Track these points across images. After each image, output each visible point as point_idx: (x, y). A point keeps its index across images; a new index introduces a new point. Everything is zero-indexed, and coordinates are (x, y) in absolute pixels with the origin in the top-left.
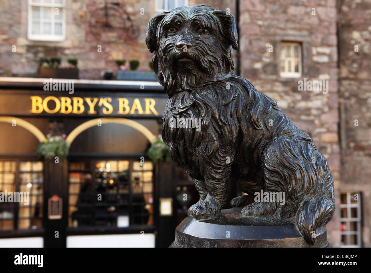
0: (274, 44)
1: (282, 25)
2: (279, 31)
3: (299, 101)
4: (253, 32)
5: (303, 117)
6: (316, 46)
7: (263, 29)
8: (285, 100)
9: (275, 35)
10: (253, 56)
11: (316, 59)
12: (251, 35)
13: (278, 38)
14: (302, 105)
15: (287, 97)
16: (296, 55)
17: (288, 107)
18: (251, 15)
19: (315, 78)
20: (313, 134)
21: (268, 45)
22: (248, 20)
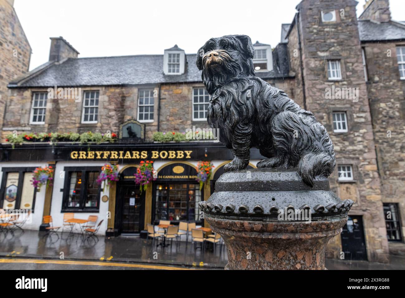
0: (328, 114)
2: (331, 106)
3: (347, 146)
4: (314, 108)
5: (351, 156)
6: (356, 113)
7: (321, 105)
9: (328, 108)
11: (356, 120)
13: (331, 111)
14: (351, 148)
15: (339, 144)
16: (343, 119)
17: (341, 150)
18: (312, 98)
19: (357, 132)
20: (359, 166)
21: (324, 114)
22: (311, 101)
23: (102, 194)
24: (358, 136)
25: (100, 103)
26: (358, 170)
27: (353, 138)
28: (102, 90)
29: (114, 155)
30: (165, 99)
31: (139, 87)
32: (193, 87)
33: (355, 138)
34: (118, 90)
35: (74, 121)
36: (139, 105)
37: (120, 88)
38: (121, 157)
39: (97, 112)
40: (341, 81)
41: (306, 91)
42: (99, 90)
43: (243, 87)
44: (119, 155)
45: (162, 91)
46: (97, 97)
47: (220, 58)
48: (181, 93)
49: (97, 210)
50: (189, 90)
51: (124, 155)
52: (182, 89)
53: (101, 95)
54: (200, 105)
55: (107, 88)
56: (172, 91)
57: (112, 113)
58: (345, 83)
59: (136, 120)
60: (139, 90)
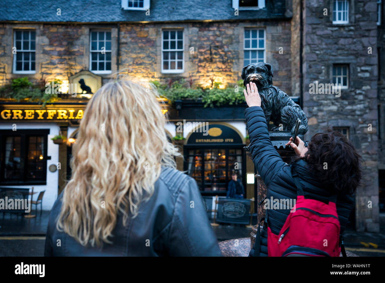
0: (328, 67)
1: (334, 54)
2: (331, 57)
3: (346, 105)
4: (312, 59)
5: (349, 117)
6: (360, 67)
7: (319, 56)
8: (336, 105)
9: (328, 60)
10: (312, 76)
11: (360, 75)
12: (310, 61)
13: (331, 62)
14: (349, 107)
15: (337, 103)
16: (345, 74)
17: (338, 110)
18: (311, 47)
19: (359, 89)
20: (357, 128)
21: (323, 67)
22: (309, 51)
23: (49, 163)
24: (360, 94)
25: (37, 46)
26: (355, 133)
27: (353, 96)
28: (39, 29)
29: (62, 115)
31: (92, 27)
32: (163, 29)
33: (356, 97)
34: (61, 30)
36: (91, 51)
37: (64, 27)
38: (72, 117)
39: (34, 58)
40: (348, 26)
41: (304, 38)
42: (35, 30)
43: (268, 93)
44: (68, 114)
45: (122, 33)
46: (33, 37)
47: (258, 78)
48: (147, 37)
49: (44, 182)
50: (158, 33)
51: (75, 115)
52: (148, 32)
53: (39, 36)
54: (171, 52)
55: (46, 27)
56: (135, 33)
57: (55, 61)
58: (352, 28)
59: (88, 71)
60: (90, 30)
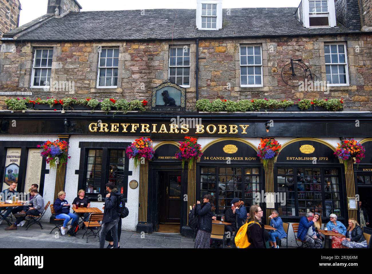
25: (119, 63)
29: (145, 128)
30: (205, 58)
31: (171, 43)
32: (240, 44)
34: (143, 47)
35: (87, 86)
36: (170, 66)
37: (145, 44)
42: (118, 46)
44: (151, 128)
45: (201, 49)
48: (225, 52)
50: (235, 48)
51: (158, 129)
52: (226, 46)
53: (122, 53)
54: (249, 67)
55: (129, 44)
56: (213, 48)
57: (136, 76)
60: (169, 46)
